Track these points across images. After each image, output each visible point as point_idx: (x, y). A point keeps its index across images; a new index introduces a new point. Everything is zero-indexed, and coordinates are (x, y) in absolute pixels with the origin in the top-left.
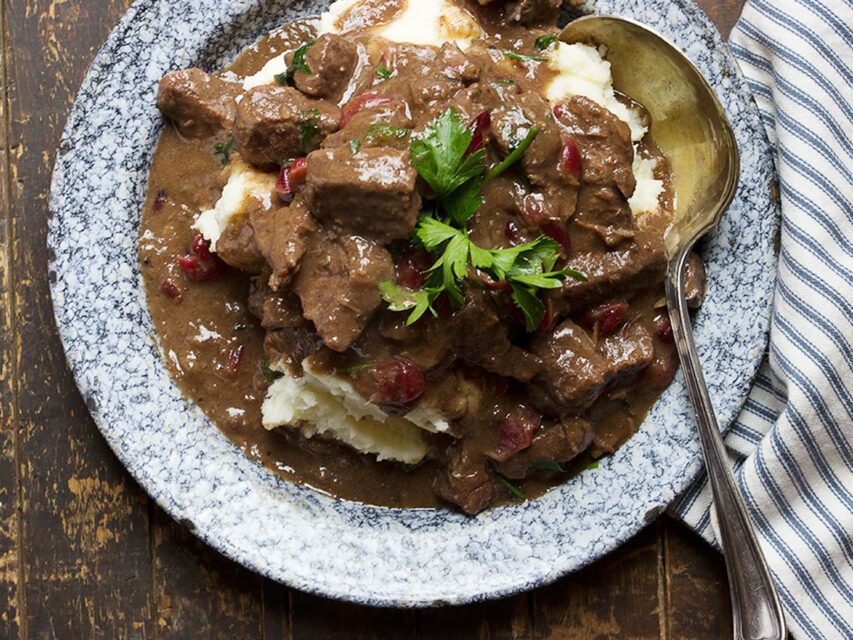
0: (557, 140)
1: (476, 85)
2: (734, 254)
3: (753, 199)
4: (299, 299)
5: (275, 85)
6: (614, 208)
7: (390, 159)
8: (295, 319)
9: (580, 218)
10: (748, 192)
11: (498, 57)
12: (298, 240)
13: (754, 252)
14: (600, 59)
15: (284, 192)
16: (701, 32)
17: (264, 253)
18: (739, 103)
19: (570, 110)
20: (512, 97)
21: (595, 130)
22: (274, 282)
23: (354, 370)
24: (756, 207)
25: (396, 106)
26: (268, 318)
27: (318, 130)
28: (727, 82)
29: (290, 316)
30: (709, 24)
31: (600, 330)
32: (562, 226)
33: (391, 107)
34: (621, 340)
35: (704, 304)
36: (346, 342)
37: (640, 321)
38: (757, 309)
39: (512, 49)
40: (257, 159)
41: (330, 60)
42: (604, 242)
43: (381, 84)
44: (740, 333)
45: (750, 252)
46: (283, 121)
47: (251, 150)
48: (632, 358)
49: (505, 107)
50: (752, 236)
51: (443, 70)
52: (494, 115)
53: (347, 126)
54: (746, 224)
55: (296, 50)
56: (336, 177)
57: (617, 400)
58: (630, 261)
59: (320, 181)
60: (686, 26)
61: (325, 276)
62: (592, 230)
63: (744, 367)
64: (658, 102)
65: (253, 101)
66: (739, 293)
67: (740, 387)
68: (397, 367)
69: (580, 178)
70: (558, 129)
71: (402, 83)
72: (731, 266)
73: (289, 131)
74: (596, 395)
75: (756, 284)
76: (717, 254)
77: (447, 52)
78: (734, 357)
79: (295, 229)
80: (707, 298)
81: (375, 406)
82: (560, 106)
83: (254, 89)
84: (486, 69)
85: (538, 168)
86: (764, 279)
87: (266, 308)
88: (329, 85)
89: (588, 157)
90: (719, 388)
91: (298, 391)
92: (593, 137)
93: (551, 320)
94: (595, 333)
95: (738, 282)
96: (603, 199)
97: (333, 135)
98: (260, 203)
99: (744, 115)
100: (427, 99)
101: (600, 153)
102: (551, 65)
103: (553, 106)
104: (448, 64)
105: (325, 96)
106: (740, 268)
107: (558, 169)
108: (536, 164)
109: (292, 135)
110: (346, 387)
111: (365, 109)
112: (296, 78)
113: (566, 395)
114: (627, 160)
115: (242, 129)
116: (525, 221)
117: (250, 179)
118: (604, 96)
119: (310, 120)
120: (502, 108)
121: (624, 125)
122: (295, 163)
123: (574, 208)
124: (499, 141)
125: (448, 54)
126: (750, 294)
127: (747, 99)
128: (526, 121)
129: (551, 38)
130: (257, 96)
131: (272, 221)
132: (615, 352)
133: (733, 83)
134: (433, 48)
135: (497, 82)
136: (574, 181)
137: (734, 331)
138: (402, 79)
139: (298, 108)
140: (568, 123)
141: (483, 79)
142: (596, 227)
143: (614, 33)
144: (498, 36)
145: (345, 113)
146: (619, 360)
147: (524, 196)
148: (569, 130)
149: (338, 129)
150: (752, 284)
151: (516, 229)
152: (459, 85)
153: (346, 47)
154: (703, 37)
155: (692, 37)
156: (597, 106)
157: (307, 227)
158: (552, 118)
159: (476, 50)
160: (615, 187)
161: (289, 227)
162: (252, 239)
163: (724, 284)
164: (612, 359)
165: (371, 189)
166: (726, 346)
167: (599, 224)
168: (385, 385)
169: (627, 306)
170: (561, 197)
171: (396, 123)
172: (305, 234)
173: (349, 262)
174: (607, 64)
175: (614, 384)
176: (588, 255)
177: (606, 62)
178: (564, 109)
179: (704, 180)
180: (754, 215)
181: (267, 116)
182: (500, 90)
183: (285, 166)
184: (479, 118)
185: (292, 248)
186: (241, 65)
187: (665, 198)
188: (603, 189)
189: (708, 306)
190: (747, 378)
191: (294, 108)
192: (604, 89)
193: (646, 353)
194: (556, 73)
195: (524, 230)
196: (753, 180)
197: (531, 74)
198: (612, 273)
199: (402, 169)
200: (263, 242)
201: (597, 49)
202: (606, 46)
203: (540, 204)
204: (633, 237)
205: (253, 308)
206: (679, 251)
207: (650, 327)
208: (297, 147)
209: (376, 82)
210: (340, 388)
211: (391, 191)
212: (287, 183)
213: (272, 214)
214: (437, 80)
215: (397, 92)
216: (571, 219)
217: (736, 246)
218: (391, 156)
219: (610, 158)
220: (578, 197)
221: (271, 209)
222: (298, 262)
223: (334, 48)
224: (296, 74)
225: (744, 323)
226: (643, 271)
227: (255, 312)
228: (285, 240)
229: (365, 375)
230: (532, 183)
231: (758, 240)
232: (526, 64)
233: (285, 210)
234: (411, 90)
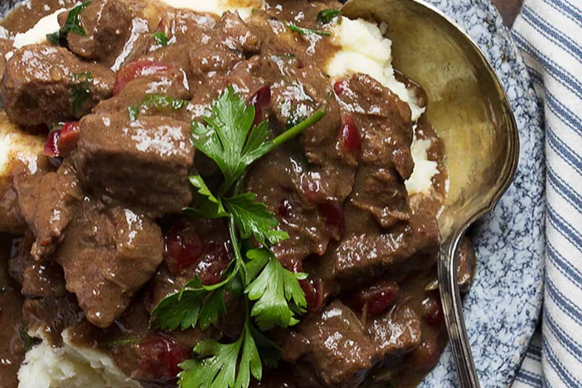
0: (338, 119)
1: (257, 58)
2: (504, 240)
3: (527, 185)
4: (63, 269)
5: (47, 45)
6: (390, 189)
7: (170, 129)
8: (56, 290)
9: (356, 199)
10: (522, 178)
11: (278, 28)
12: (64, 208)
13: (525, 239)
14: (380, 37)
15: (52, 156)
16: (482, 15)
17: (27, 219)
18: (518, 88)
19: (351, 88)
20: (293, 71)
21: (376, 110)
22: (36, 250)
23: (115, 344)
24: (529, 193)
25: (173, 75)
26: (29, 286)
27: (89, 95)
28: (506, 67)
29: (52, 285)
30: (491, 8)
31: (369, 311)
32: (337, 206)
33: (168, 77)
34: (390, 322)
35: (472, 288)
36: (110, 319)
37: (409, 303)
38: (525, 296)
39: (293, 21)
40: (24, 121)
41: (106, 22)
42: (379, 224)
43: (158, 50)
44: (508, 319)
45: (521, 238)
46: (54, 82)
47: (18, 111)
48: (400, 342)
49: (285, 81)
50: (523, 222)
51: (224, 40)
52: (274, 89)
53: (121, 93)
54: (518, 210)
55: (70, 9)
56: (111, 145)
57: (382, 382)
58: (404, 244)
59: (93, 147)
60: (469, 7)
61: (90, 247)
62: (367, 210)
63: (509, 354)
64: (435, 83)
65: (23, 60)
66: (508, 279)
67: (504, 374)
68: (160, 345)
69: (358, 158)
70: (339, 106)
71: (181, 52)
72: (500, 252)
73: (59, 94)
74: (361, 378)
75: (526, 271)
76: (487, 239)
77: (228, 21)
78: (499, 343)
79: (62, 196)
80: (475, 283)
81: (136, 382)
82: (341, 83)
83: (25, 48)
84: (267, 41)
85: (316, 147)
86: (534, 266)
87: (26, 276)
88: (104, 48)
89: (367, 136)
90: (485, 372)
91: (55, 361)
92: (374, 117)
93: (321, 300)
94: (364, 314)
95: (507, 268)
96: (380, 180)
97: (106, 102)
98: (26, 166)
99: (522, 101)
100: (206, 69)
101: (380, 133)
102: (333, 40)
103: (333, 83)
104: (229, 34)
105: (98, 60)
106: (510, 254)
107: (337, 148)
108: (315, 142)
109: (63, 98)
110: (106, 361)
111: (140, 77)
112: (69, 39)
113: (332, 377)
114: (405, 142)
115: (9, 88)
116: (300, 199)
117: (16, 142)
118: (384, 74)
119: (82, 83)
120: (282, 83)
121: (405, 105)
122: (66, 127)
123: (351, 189)
124: (278, 116)
125: (229, 24)
126: (519, 280)
127: (526, 85)
128: (307, 97)
129: (334, 13)
130: (27, 55)
131: (38, 186)
132: (383, 335)
133: (512, 68)
134: (213, 16)
135: (277, 55)
136: (353, 161)
137: (501, 317)
138: (181, 47)
139: (70, 71)
140: (348, 100)
141: (264, 51)
142: (372, 208)
143: (395, 10)
144: (279, 7)
145: (120, 80)
146: (387, 343)
147: (301, 174)
148: (349, 107)
149: (110, 95)
150: (521, 271)
151: (290, 207)
152: (240, 56)
153: (123, 8)
154: (485, 20)
155: (474, 19)
156: (379, 84)
157: (74, 195)
158: (333, 96)
159: (256, 20)
160: (393, 169)
161: (55, 193)
162: (15, 203)
163: (493, 269)
164: (380, 342)
165: (148, 160)
166: (493, 332)
167: (375, 205)
168: (147, 362)
169: (397, 289)
170: (339, 177)
171: (173, 94)
172: (71, 202)
173: (117, 235)
174: (388, 42)
175: (380, 366)
176: (363, 236)
177: (386, 40)
178: (345, 86)
179: (480, 164)
180: (527, 202)
181: (37, 77)
182: (280, 63)
183: (55, 129)
184: (259, 93)
185: (57, 216)
186: (13, 21)
187: (438, 181)
188: (381, 170)
189: (476, 290)
190: (512, 365)
191: (66, 71)
192: (384, 67)
193: (414, 337)
194: (338, 48)
195: (299, 209)
196: (527, 167)
197: (312, 48)
198: (384, 256)
199: (182, 140)
200: (26, 208)
201: (378, 26)
202: (387, 23)
203: (318, 183)
204: (408, 220)
205: (14, 272)
206: (452, 234)
207: (418, 309)
208: (66, 111)
209: (153, 48)
210: (100, 363)
211: (169, 163)
212: (55, 145)
213: (38, 179)
214: (217, 50)
215: (175, 60)
216: (348, 198)
217: (507, 231)
218: (171, 126)
219: (390, 139)
220: (355, 177)
221: (36, 173)
222: (62, 231)
223: (110, 10)
224: (69, 34)
225: (512, 310)
226: (415, 254)
227: (15, 277)
228: (51, 208)
229: (127, 350)
230: (310, 161)
231: (529, 227)
232: (307, 38)
233: (51, 176)
234: (189, 58)
